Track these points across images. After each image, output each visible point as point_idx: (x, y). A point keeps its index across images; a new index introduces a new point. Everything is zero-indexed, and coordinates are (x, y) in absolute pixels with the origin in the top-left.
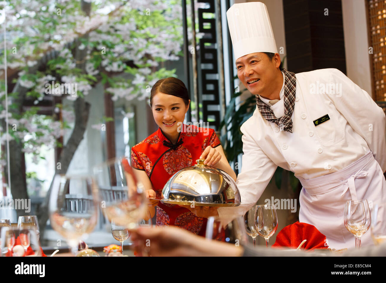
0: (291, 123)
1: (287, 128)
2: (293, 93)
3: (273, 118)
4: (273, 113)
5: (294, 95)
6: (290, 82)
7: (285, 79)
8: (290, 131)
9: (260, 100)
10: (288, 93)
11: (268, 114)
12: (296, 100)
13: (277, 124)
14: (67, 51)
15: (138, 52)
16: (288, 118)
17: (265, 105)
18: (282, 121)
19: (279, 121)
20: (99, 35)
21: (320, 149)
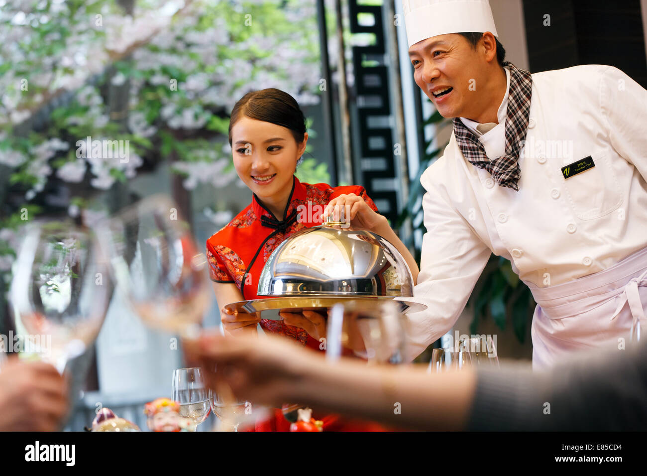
0: (517, 171)
1: (509, 181)
2: (525, 111)
3: (482, 160)
4: (483, 150)
5: (527, 116)
6: (520, 90)
7: (511, 84)
8: (514, 186)
9: (461, 122)
10: (515, 112)
11: (474, 151)
12: (530, 126)
13: (490, 170)
14: (89, 90)
15: (235, 87)
16: (512, 161)
17: (470, 133)
18: (500, 166)
19: (494, 165)
20: (154, 56)
21: (571, 224)
